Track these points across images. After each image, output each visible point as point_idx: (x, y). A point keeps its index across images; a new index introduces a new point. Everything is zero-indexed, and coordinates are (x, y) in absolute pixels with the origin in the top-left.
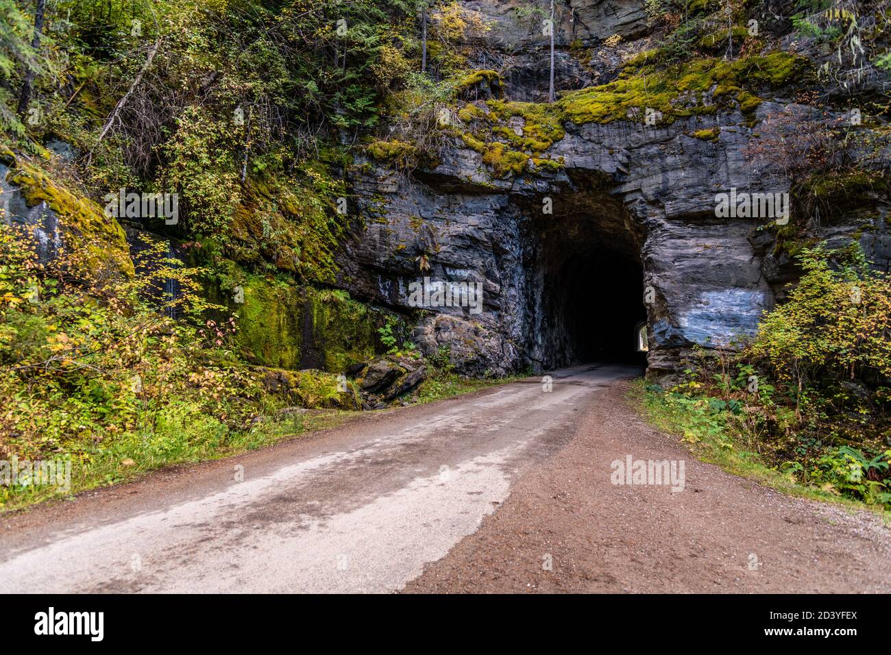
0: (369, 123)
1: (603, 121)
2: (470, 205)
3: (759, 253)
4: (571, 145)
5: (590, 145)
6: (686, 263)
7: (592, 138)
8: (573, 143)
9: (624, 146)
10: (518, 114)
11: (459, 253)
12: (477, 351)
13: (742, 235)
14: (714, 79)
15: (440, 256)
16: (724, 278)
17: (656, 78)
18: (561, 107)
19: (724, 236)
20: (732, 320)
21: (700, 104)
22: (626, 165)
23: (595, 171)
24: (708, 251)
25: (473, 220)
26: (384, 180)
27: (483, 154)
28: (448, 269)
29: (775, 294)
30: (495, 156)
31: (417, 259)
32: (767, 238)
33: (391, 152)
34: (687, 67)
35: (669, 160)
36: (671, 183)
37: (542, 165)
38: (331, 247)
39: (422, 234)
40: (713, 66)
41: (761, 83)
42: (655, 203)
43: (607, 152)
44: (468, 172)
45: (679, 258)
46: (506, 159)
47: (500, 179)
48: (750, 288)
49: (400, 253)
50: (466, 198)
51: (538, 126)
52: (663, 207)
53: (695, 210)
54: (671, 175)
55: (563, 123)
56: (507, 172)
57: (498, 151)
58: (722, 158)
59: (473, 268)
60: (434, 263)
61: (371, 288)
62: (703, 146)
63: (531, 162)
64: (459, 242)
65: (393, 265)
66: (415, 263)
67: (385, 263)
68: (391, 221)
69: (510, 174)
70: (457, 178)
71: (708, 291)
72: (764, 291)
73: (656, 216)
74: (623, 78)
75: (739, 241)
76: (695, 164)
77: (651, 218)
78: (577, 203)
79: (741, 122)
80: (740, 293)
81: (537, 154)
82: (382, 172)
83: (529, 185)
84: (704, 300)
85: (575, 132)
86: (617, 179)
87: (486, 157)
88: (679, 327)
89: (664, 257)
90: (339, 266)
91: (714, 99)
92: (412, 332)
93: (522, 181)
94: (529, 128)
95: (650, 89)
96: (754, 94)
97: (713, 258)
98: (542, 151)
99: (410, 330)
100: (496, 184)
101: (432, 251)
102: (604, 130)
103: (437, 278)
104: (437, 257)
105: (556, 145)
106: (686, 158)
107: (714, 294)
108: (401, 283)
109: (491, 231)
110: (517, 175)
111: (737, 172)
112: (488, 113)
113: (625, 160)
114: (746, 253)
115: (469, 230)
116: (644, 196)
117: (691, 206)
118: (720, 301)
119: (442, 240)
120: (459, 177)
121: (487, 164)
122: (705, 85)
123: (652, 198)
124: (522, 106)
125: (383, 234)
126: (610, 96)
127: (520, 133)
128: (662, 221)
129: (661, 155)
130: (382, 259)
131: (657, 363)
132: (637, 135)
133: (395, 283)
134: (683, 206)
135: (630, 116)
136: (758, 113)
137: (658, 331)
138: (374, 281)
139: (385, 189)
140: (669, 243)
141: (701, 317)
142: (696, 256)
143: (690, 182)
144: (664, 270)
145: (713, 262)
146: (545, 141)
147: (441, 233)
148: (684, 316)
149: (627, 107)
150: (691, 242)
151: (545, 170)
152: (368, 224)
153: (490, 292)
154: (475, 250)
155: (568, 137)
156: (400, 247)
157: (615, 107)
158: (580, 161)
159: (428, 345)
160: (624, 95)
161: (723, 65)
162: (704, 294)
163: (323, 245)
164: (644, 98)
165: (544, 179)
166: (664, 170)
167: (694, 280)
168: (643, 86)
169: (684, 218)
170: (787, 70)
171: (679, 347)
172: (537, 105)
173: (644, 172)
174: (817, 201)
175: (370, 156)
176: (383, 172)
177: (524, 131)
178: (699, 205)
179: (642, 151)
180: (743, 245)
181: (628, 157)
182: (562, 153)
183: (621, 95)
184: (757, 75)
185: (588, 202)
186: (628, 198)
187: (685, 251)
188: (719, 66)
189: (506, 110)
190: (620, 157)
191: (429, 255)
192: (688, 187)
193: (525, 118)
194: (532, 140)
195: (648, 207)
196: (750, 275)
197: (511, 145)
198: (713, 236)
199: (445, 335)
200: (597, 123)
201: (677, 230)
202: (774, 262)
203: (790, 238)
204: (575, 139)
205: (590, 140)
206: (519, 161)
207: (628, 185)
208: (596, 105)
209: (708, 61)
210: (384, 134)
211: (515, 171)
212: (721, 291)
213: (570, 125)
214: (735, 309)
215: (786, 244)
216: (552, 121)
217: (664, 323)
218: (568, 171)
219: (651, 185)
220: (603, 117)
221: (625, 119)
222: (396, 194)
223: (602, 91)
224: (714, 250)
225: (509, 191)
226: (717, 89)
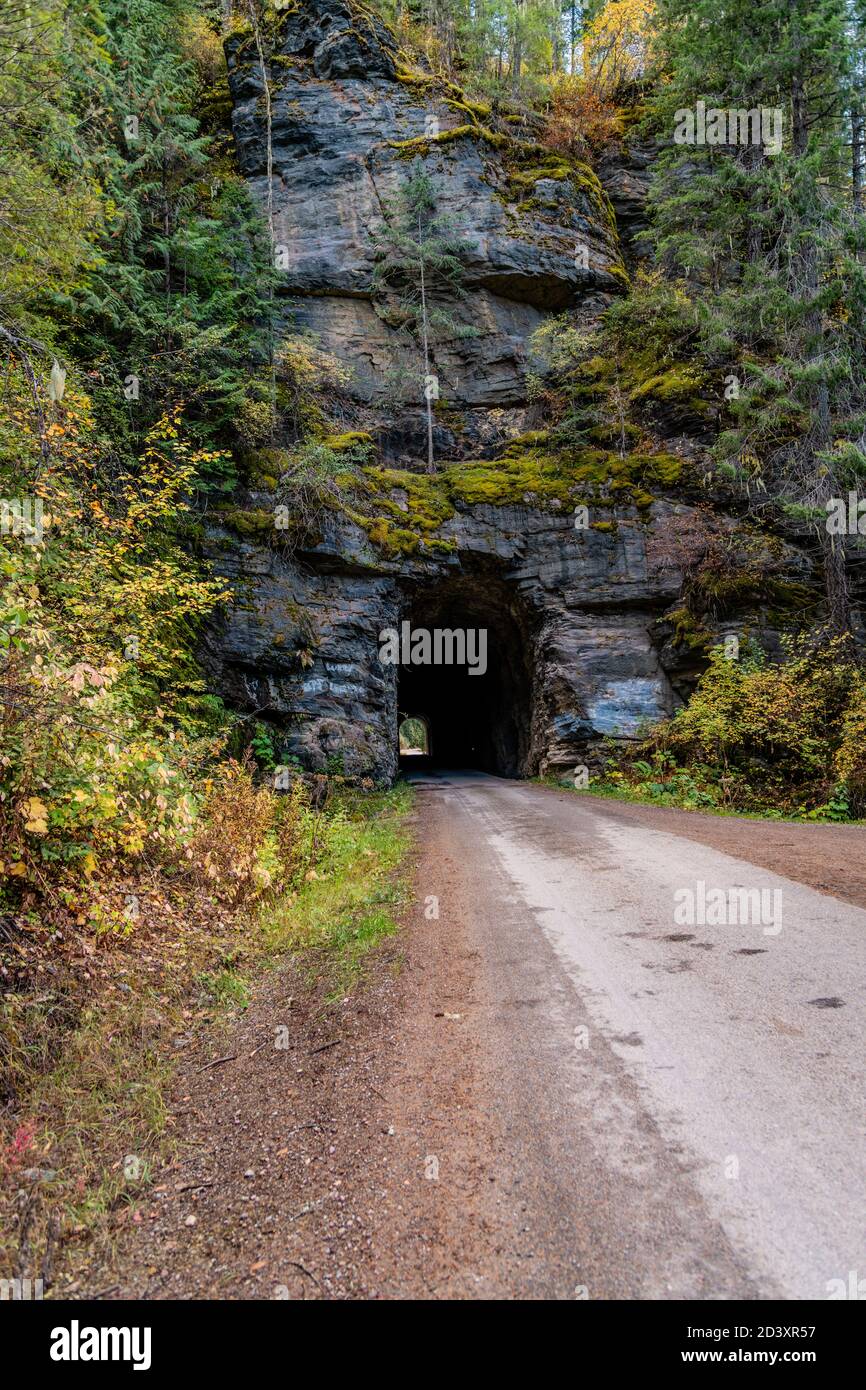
0: (228, 486)
1: (498, 503)
2: (351, 589)
3: (657, 643)
4: (462, 526)
5: (484, 527)
6: (590, 654)
7: (486, 519)
8: (464, 523)
9: (520, 531)
10: (398, 486)
11: (342, 645)
12: (372, 759)
13: (640, 626)
14: (609, 472)
15: (321, 649)
16: (625, 668)
17: (549, 463)
18: (447, 482)
19: (623, 627)
20: (636, 710)
21: (598, 496)
22: (522, 551)
23: (490, 555)
24: (610, 642)
25: (356, 606)
26: (251, 557)
27: (369, 531)
28: (327, 665)
29: (671, 682)
30: (382, 534)
31: (298, 653)
32: (666, 630)
33: (261, 525)
34: (580, 456)
35: (569, 549)
36: (571, 572)
37: (433, 546)
38: (190, 641)
39: (302, 624)
40: (607, 460)
41: (653, 482)
42: (554, 591)
43: (503, 535)
44: (353, 552)
45: (583, 648)
46: (393, 538)
47: (389, 561)
48: (650, 678)
49: (277, 647)
50: (346, 580)
51: (424, 501)
52: (563, 596)
53: (597, 600)
54: (570, 564)
55: (452, 500)
56: (397, 553)
57: (384, 528)
58: (620, 551)
59: (356, 661)
60: (314, 658)
61: (239, 690)
62: (603, 538)
63: (422, 542)
64: (343, 633)
65: (266, 661)
66: (295, 658)
67: (260, 660)
68: (262, 608)
69: (399, 555)
70: (340, 558)
71: (613, 681)
72: (662, 680)
73: (554, 604)
74: (511, 457)
75: (636, 631)
76: (596, 555)
77: (549, 607)
78: (459, 586)
79: (637, 517)
80: (641, 682)
81: (427, 533)
82: (247, 548)
83: (420, 567)
84: (609, 691)
85: (467, 511)
86: (513, 564)
87: (372, 535)
88: (588, 719)
89: (568, 647)
90: (201, 665)
91: (611, 493)
92: (286, 742)
93: (412, 563)
94: (415, 504)
95: (545, 474)
96: (647, 491)
97: (616, 649)
98: (432, 531)
99: (282, 739)
100: (384, 565)
101: (314, 645)
102: (500, 512)
103: (316, 675)
104: (318, 651)
105: (446, 524)
106: (585, 548)
107: (618, 684)
108: (271, 683)
109: (377, 619)
110: (407, 556)
111: (635, 565)
112: (366, 483)
113: (522, 545)
114: (644, 643)
115: (353, 618)
116: (543, 584)
117: (592, 596)
118: (625, 690)
119: (323, 630)
120: (343, 556)
121: (375, 543)
122: (601, 478)
123: (552, 587)
124: (402, 476)
125: (254, 623)
126: (502, 477)
127: (405, 508)
128: (561, 610)
129: (561, 543)
130: (255, 655)
131: (559, 757)
132: (535, 520)
133: (263, 682)
134: (584, 596)
135: (527, 500)
136: (652, 511)
137: (560, 724)
138: (240, 681)
139: (253, 570)
140: (571, 633)
141: (607, 708)
142: (599, 646)
143: (590, 572)
144: (570, 661)
145: (616, 653)
146: (434, 519)
147: (320, 622)
148: (592, 707)
149: (523, 491)
150: (593, 632)
151: (436, 552)
152: (231, 612)
153: (375, 690)
154: (358, 641)
155: (457, 515)
156: (278, 640)
157: (509, 490)
158: (474, 543)
159: (312, 755)
160: (518, 477)
161: (618, 459)
162: (609, 684)
163: (182, 640)
164: (539, 482)
165: (435, 561)
166: (563, 559)
167: (600, 671)
168: (538, 470)
169: (585, 608)
170: (676, 474)
171: (585, 739)
172: (420, 477)
173: (542, 558)
174: (714, 600)
175: (231, 528)
176: (250, 548)
177: (409, 507)
178: (601, 596)
179: (540, 537)
180: (641, 635)
181: (525, 542)
182: (454, 533)
183: (514, 477)
184: (649, 474)
185: (472, 584)
186: (524, 585)
187: (588, 642)
188: (612, 460)
189: (387, 480)
190: (517, 542)
191: (312, 648)
192: (588, 577)
193: (407, 491)
194: (419, 518)
195: (546, 595)
196: (650, 664)
197: (397, 522)
198: (612, 626)
199: (335, 743)
200: (491, 504)
201: (578, 620)
202: (673, 652)
203: (691, 631)
204: (467, 519)
205: (483, 521)
206: (409, 540)
207: (524, 571)
208: (489, 485)
209: (601, 453)
210: (245, 502)
211: (405, 552)
212: (624, 681)
213: (460, 503)
214: (638, 698)
215: (687, 636)
216: (439, 497)
217: (571, 716)
218: (460, 554)
219: (550, 572)
220: (498, 498)
221: (521, 502)
222: (266, 575)
223: (490, 468)
224: (615, 641)
225: (396, 574)
226: (614, 483)
